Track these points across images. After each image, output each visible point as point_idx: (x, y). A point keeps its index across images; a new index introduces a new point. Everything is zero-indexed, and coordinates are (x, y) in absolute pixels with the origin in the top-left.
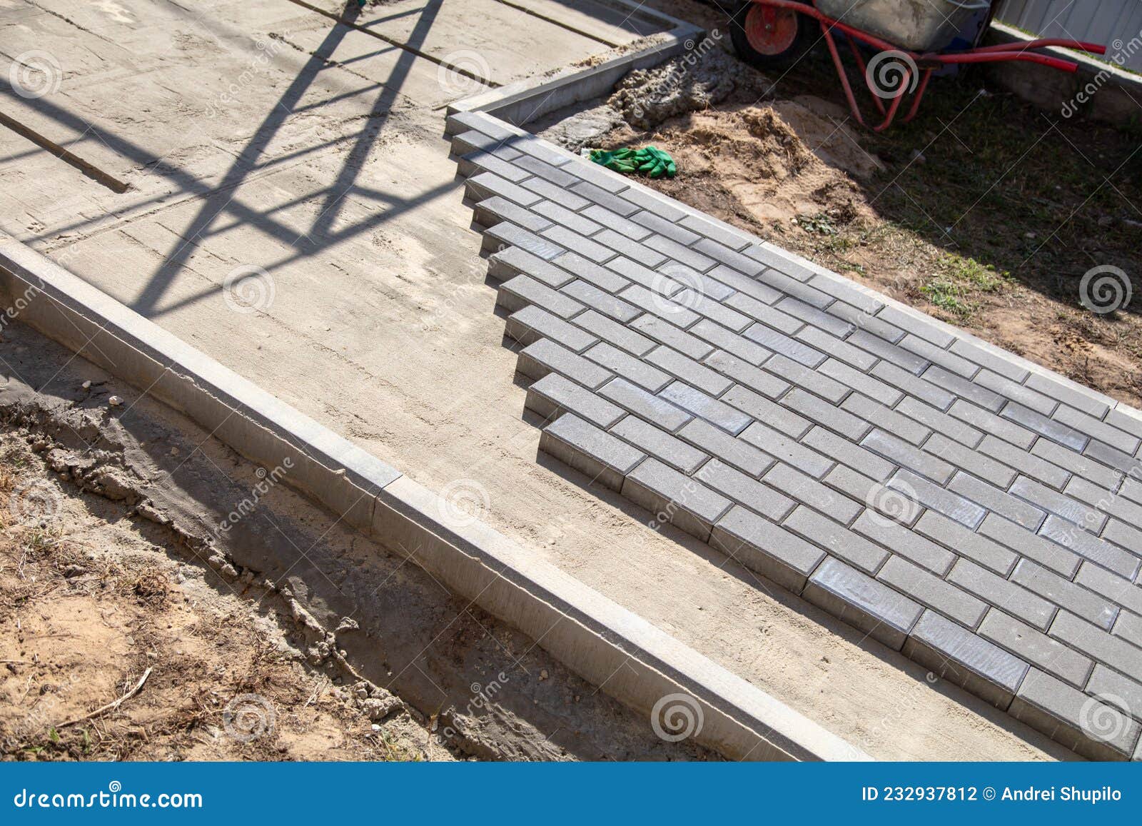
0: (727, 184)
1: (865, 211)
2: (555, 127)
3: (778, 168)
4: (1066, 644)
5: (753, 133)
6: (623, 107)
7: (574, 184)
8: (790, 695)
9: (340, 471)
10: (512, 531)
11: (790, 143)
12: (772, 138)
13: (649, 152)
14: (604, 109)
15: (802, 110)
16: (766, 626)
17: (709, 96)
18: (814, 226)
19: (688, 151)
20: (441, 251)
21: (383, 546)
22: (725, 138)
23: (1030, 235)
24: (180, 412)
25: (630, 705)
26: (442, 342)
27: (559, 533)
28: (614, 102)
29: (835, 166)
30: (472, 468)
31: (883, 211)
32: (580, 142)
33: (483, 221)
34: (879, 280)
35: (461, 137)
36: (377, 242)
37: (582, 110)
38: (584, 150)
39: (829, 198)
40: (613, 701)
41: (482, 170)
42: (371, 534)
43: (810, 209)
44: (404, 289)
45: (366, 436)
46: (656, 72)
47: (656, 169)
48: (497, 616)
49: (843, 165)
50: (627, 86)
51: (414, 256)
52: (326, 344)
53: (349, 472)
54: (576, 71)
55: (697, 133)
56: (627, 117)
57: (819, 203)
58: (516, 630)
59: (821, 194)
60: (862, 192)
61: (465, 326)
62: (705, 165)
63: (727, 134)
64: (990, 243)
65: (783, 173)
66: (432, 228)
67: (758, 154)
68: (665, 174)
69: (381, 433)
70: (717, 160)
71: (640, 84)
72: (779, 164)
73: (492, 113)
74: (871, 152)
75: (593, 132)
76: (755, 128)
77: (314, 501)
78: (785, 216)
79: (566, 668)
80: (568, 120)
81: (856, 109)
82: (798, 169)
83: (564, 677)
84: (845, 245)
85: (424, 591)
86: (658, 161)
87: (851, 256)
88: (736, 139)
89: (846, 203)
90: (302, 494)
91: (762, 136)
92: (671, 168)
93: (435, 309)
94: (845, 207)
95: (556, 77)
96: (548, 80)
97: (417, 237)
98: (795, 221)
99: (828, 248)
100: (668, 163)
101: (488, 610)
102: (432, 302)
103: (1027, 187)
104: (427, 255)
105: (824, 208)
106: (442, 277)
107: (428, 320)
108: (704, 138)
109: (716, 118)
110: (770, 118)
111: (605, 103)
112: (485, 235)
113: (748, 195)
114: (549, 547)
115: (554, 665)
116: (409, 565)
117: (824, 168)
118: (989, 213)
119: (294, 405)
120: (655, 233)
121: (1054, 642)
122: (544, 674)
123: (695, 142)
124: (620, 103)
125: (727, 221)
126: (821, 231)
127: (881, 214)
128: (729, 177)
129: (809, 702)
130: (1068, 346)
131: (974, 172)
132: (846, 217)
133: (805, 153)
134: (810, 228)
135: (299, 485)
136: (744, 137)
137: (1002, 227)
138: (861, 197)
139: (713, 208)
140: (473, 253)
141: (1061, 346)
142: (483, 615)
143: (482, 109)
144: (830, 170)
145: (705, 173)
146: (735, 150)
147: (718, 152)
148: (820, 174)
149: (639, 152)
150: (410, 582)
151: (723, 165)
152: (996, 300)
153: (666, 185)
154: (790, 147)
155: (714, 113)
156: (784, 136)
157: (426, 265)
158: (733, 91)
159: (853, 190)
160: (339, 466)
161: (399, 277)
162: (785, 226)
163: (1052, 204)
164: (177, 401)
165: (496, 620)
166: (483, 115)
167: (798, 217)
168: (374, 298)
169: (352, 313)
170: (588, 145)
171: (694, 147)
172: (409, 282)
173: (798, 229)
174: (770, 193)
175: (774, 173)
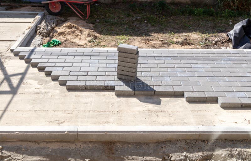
0: (72, 40)
1: (98, 35)
2: (32, 44)
3: (78, 33)
4: (198, 91)
5: (70, 29)
6: (41, 34)
7: (51, 54)
8: (171, 124)
9: (66, 132)
10: (104, 124)
11: (77, 28)
12: (73, 28)
13: (54, 41)
14: (37, 36)
15: (74, 21)
16: (157, 115)
17: (54, 25)
18: (92, 41)
19: (59, 37)
20: (38, 79)
21: (82, 142)
22: (65, 32)
23: (125, 27)
24: (17, 141)
25: (147, 142)
26: (57, 97)
27: (112, 120)
28: (38, 34)
29: (87, 29)
30: (87, 117)
31: (101, 33)
32: (39, 45)
33: (41, 69)
34: (110, 46)
35: (20, 54)
36: (24, 84)
37: (34, 38)
38: (40, 46)
39: (90, 35)
40: (144, 143)
41: (32, 59)
42: (78, 141)
43: (89, 39)
44: (39, 91)
45: (62, 123)
46: (41, 24)
47: (57, 44)
48: (114, 141)
49: (88, 28)
50: (39, 30)
51: (35, 83)
52: (36, 110)
53: (68, 131)
54: (28, 30)
55: (59, 33)
56: (43, 36)
57: (89, 37)
58: (119, 142)
59: (89, 35)
60: (95, 31)
61: (58, 92)
62: (65, 39)
63: (65, 31)
64: (121, 31)
65: (80, 34)
66: (32, 76)
67: (73, 32)
68: (59, 44)
69: (64, 121)
70: (66, 37)
71: (40, 28)
72: (78, 32)
73: (20, 47)
74: (90, 23)
75: (40, 42)
76: (69, 27)
77: (62, 141)
78: (86, 42)
79: (132, 143)
80: (33, 41)
81: (81, 16)
82: (82, 32)
83: (133, 144)
84: (100, 43)
85: (97, 145)
86: (57, 42)
87: (102, 44)
88: (67, 31)
89: (94, 35)
90: (58, 142)
91: (71, 29)
92: (60, 42)
93: (49, 91)
94: (94, 36)
95: (26, 33)
96: (25, 35)
97: (30, 79)
98: (88, 42)
99: (97, 44)
100: (58, 41)
101: (111, 141)
102: (47, 90)
103: (119, 19)
104: (36, 82)
105: (91, 37)
106: (43, 84)
107: (50, 94)
108: (61, 34)
109: (60, 29)
110: (71, 24)
111: (37, 35)
112: (45, 72)
113: (76, 41)
114: (113, 123)
115: (130, 143)
116: (90, 142)
117: (85, 30)
118: (116, 26)
119: (42, 125)
120: (75, 56)
121: (197, 92)
122: (130, 146)
123: (60, 35)
124: (40, 34)
125: (78, 47)
126: (94, 42)
127: (101, 34)
128: (71, 39)
129: (174, 123)
130: (148, 43)
131: (108, 19)
132: (96, 37)
133: (81, 28)
134: (91, 42)
135: (56, 140)
136: (68, 30)
137: (120, 28)
138: (95, 32)
139: (73, 46)
140: (44, 76)
141: (147, 44)
142: (111, 143)
143: (18, 46)
144: (87, 30)
145: (66, 40)
146: (69, 33)
147: (66, 35)
148: (86, 32)
149: (52, 42)
150: (93, 145)
151: (69, 37)
152: (130, 41)
153: (61, 46)
154: (77, 29)
155: (59, 28)
156: (75, 27)
157: (38, 83)
158: (57, 22)
159: (93, 32)
160: (65, 131)
161: (35, 89)
162: (87, 44)
163: (124, 20)
164: (15, 139)
165: (114, 142)
166: (18, 48)
167: (88, 41)
168: (35, 96)
169: (34, 101)
170: (41, 45)
171: (60, 36)
172: (38, 89)
173: (90, 43)
174: (80, 39)
175: (78, 35)
